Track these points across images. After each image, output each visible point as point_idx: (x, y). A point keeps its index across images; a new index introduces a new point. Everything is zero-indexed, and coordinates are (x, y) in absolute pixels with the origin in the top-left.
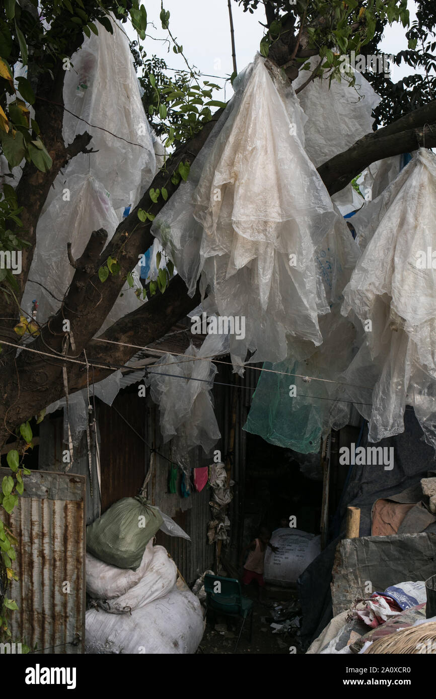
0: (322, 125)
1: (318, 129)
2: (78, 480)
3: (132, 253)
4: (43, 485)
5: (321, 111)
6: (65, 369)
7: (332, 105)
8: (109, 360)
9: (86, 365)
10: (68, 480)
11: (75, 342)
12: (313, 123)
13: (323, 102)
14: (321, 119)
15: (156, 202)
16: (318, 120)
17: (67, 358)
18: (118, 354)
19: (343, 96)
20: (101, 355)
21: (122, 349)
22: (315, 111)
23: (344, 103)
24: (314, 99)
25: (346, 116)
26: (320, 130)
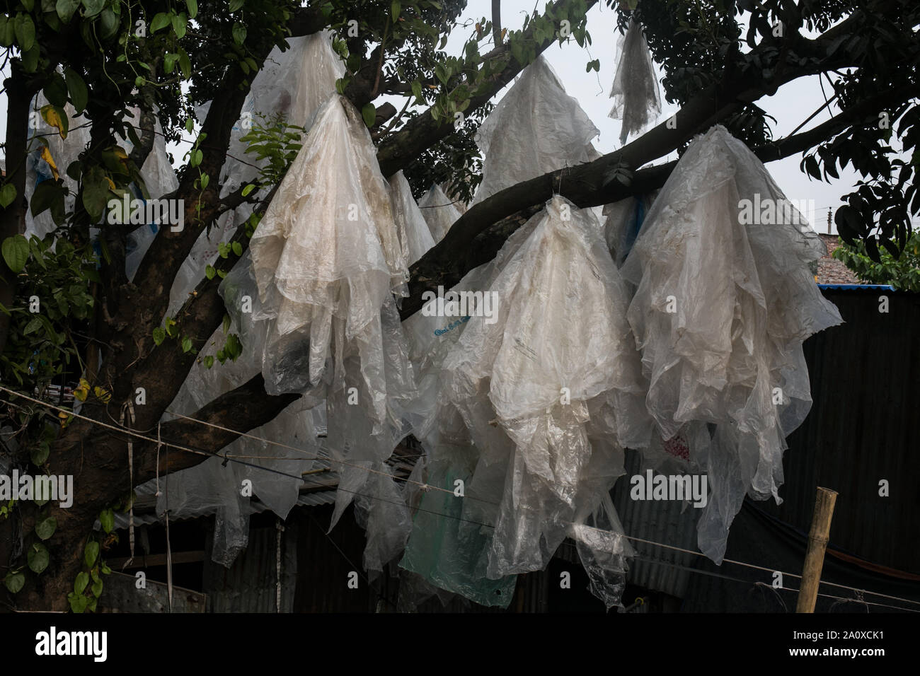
0: (519, 168)
1: (513, 173)
2: (195, 599)
3: (203, 315)
4: (159, 601)
5: (519, 149)
6: (130, 445)
7: (531, 142)
8: (193, 442)
9: (157, 444)
10: (185, 598)
11: (135, 413)
12: (508, 165)
13: (522, 139)
14: (518, 160)
15: (226, 257)
16: (514, 162)
17: (131, 431)
18: (206, 436)
19: (553, 131)
20: (186, 435)
21: (211, 430)
22: (512, 151)
23: (553, 139)
24: (513, 136)
25: (552, 155)
26: (516, 173)
